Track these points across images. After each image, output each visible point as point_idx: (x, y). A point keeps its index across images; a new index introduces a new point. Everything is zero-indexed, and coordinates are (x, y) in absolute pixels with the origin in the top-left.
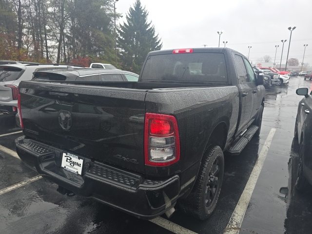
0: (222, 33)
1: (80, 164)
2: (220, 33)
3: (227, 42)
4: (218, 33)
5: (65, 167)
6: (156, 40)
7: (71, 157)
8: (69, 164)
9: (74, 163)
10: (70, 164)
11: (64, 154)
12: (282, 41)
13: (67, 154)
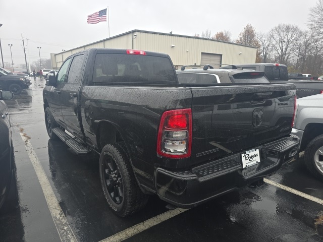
1: (257, 154)
5: (246, 166)
7: (249, 153)
8: (248, 161)
9: (252, 157)
10: (250, 160)
11: (243, 155)
13: (245, 153)
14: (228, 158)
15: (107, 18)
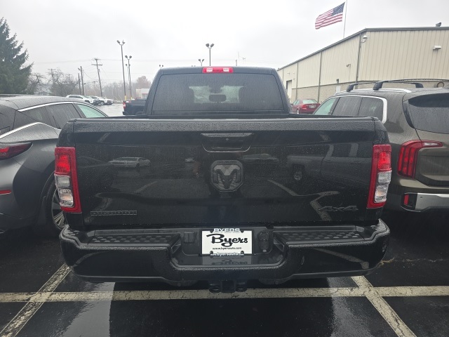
0: (124, 43)
1: (246, 239)
2: (121, 43)
3: (131, 57)
4: (119, 43)
5: (212, 252)
6: (14, 45)
7: (223, 233)
8: (220, 245)
9: (231, 241)
10: (223, 245)
11: (205, 233)
12: (200, 60)
13: (212, 231)
14: (143, 232)
15: (344, 16)
